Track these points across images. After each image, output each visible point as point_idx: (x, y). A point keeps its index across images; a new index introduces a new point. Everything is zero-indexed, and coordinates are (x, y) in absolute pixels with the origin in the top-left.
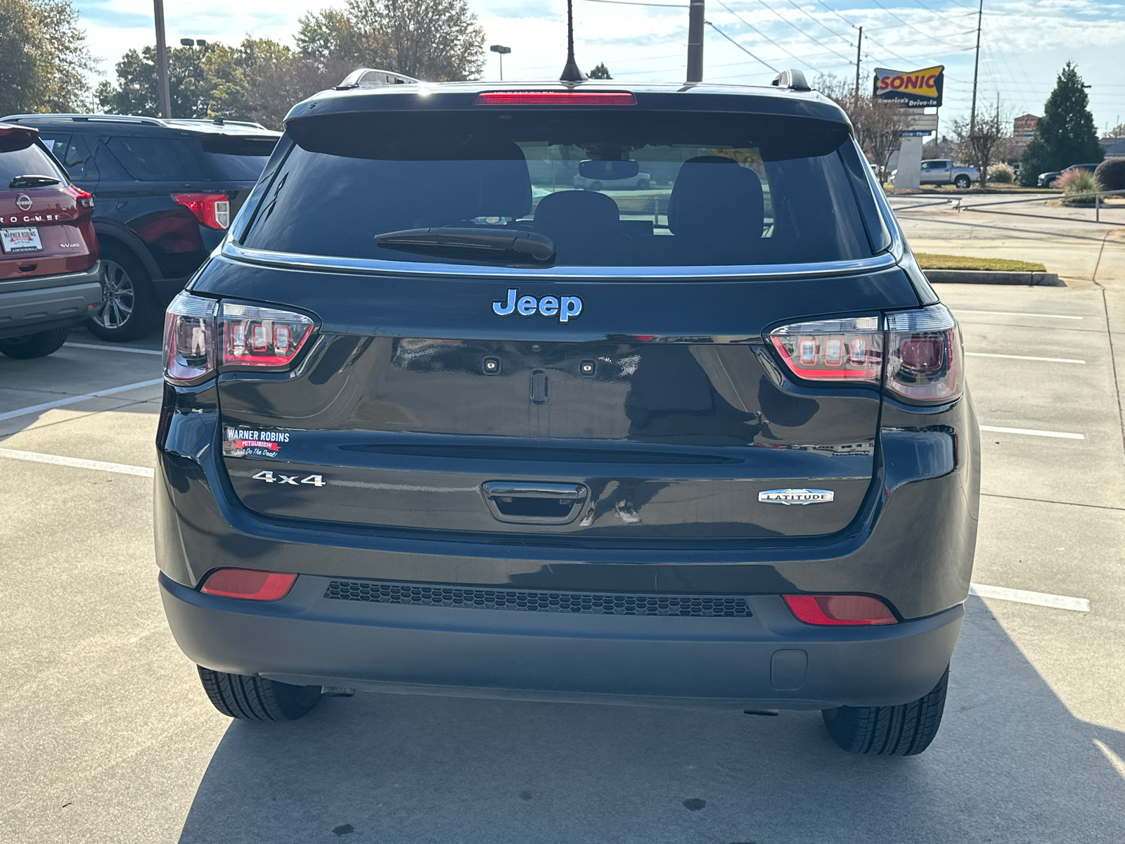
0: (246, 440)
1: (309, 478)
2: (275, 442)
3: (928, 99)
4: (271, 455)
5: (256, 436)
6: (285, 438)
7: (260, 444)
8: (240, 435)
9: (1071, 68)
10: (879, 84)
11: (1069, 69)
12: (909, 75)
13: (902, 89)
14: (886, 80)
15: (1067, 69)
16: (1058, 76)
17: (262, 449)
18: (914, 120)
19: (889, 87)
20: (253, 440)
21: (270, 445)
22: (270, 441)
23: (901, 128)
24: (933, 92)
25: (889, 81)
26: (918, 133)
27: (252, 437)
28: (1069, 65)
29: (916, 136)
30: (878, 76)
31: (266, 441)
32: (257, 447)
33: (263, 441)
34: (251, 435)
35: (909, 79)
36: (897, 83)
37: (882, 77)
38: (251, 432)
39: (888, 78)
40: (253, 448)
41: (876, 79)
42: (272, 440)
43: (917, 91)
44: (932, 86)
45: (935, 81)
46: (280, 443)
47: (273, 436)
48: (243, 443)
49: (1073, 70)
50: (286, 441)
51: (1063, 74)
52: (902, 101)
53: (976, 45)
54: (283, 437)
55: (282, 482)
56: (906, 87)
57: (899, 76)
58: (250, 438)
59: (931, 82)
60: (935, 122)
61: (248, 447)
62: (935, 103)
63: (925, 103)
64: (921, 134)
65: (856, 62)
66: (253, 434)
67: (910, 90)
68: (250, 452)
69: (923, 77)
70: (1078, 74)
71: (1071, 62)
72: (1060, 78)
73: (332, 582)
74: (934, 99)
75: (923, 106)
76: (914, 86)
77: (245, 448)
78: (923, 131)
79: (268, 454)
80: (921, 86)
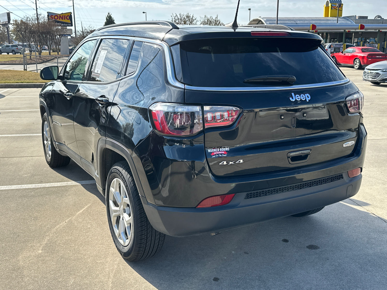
0: (215, 152)
1: (238, 161)
2: (225, 151)
3: (68, 23)
4: (225, 156)
5: (218, 150)
6: (228, 149)
7: (220, 153)
8: (213, 150)
9: (110, 15)
10: (50, 17)
11: (109, 15)
12: (60, 15)
13: (58, 20)
14: (52, 16)
15: (108, 15)
16: (106, 17)
17: (221, 154)
18: (66, 31)
19: (53, 19)
20: (218, 152)
21: (224, 152)
22: (223, 151)
23: (62, 33)
24: (69, 21)
25: (53, 17)
26: (66, 35)
27: (217, 151)
28: (109, 14)
29: (65, 36)
30: (49, 15)
31: (222, 151)
32: (220, 154)
33: (221, 151)
34: (216, 150)
35: (60, 16)
36: (56, 17)
37: (50, 15)
38: (216, 149)
39: (53, 16)
40: (218, 154)
41: (48, 16)
42: (224, 151)
43: (63, 21)
44: (68, 19)
45: (69, 17)
46: (227, 151)
47: (224, 149)
48: (214, 153)
49: (110, 16)
50: (229, 150)
51: (107, 17)
52: (59, 24)
53: (73, 5)
54: (227, 149)
55: (230, 164)
56: (60, 19)
57: (56, 15)
58: (216, 151)
59: (68, 18)
60: (71, 32)
61: (216, 154)
62: (70, 25)
63: (67, 25)
64: (67, 36)
65: (36, 9)
66: (217, 150)
67: (61, 20)
68: (218, 156)
69: (65, 16)
70: (112, 17)
71: (109, 13)
72: (107, 18)
73: (247, 193)
74: (70, 24)
75: (66, 26)
76: (62, 19)
77: (216, 155)
78: (68, 35)
79: (224, 155)
80: (65, 19)
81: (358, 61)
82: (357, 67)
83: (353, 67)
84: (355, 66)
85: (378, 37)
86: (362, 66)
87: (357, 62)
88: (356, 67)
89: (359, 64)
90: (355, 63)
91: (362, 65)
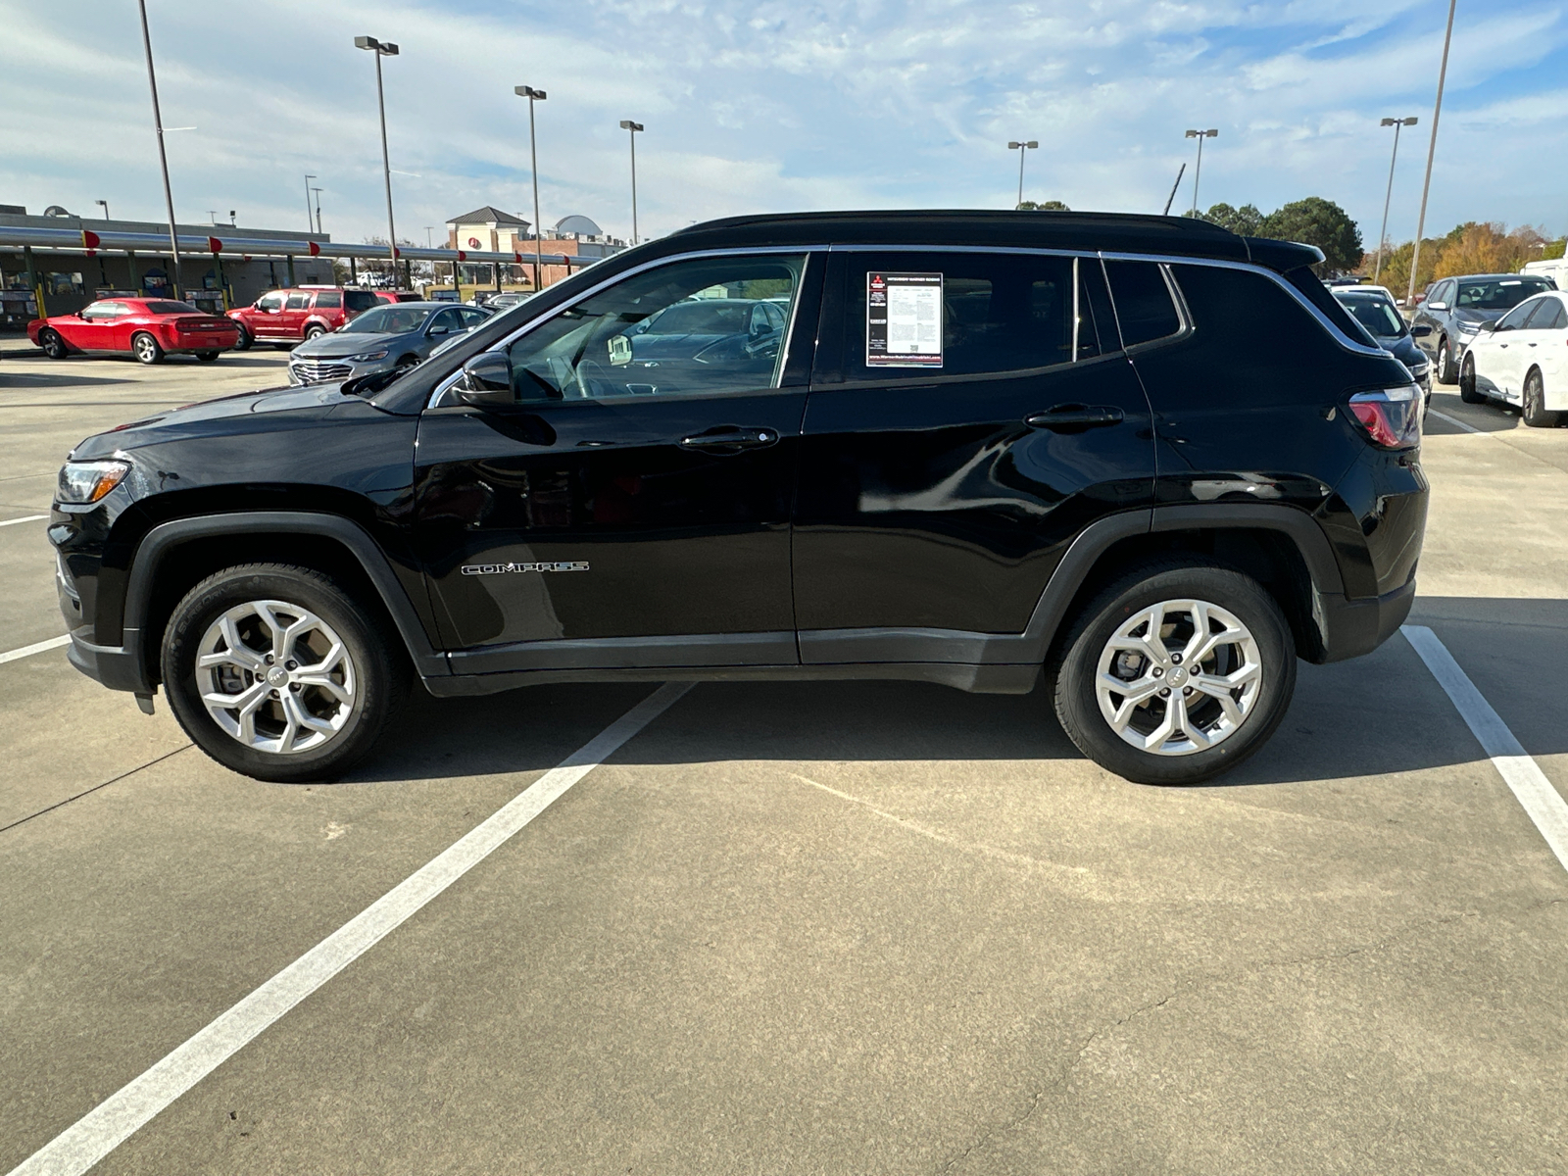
81: (146, 340)
82: (150, 358)
83: (135, 359)
84: (142, 355)
85: (28, 268)
86: (165, 354)
87: (143, 342)
88: (146, 356)
89: (152, 348)
90: (139, 345)
91: (165, 350)
